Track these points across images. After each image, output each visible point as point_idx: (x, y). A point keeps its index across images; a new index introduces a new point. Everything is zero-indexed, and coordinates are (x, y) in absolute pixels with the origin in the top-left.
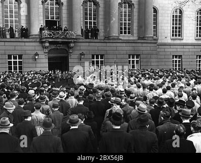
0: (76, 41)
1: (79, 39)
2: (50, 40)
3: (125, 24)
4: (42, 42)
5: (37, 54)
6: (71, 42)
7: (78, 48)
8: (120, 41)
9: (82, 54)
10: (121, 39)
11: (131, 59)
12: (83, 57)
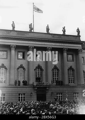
0: (49, 86)
1: (51, 85)
2: (38, 86)
3: (71, 78)
4: (34, 87)
5: (31, 93)
6: (47, 87)
7: (50, 90)
8: (69, 86)
9: (52, 93)
10: (69, 85)
11: (75, 95)
12: (52, 94)
